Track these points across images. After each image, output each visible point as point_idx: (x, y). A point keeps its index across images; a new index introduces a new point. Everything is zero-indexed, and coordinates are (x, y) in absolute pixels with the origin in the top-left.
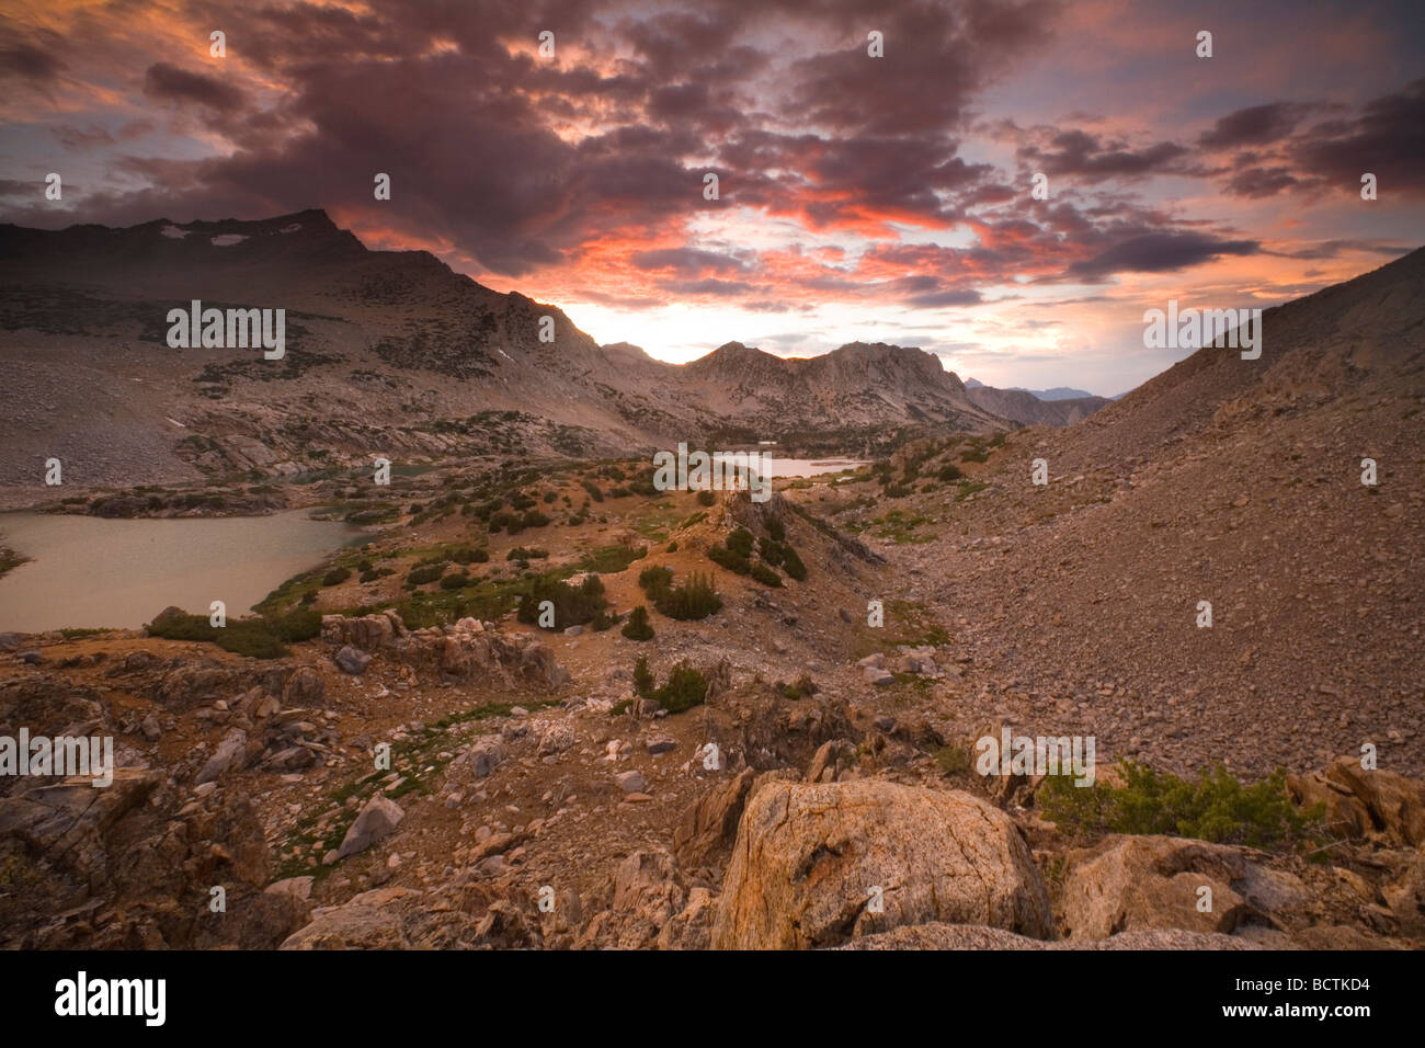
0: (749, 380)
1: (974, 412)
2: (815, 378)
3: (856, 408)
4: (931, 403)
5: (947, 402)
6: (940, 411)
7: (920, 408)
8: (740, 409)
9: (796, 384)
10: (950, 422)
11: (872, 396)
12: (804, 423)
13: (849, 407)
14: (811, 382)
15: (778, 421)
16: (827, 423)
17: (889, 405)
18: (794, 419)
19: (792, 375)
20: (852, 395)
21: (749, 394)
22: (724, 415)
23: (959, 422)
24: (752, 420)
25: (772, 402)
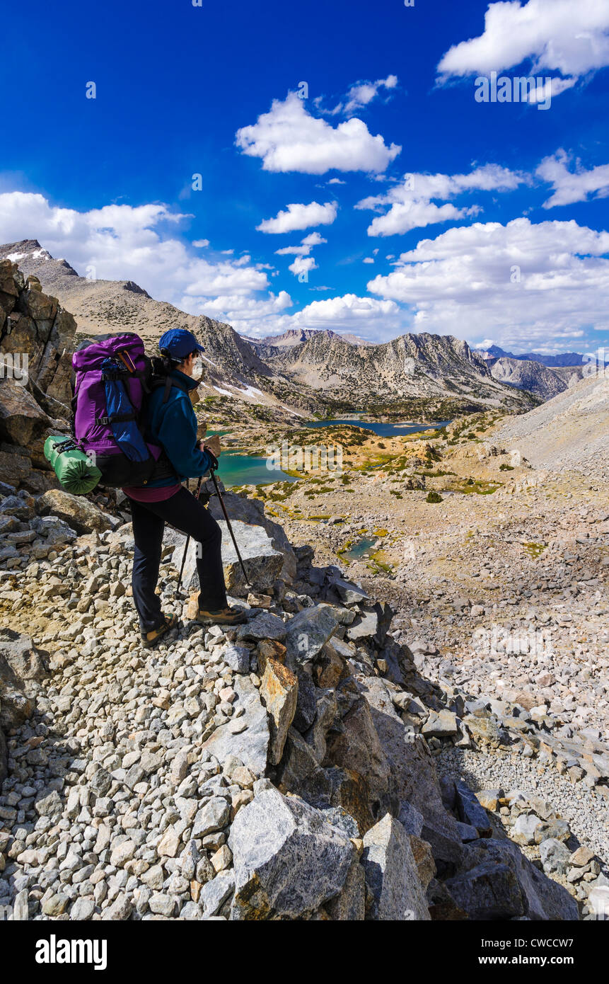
0: (333, 362)
1: (492, 383)
2: (379, 361)
3: (408, 383)
4: (462, 378)
5: (473, 377)
6: (467, 384)
7: (453, 381)
8: (328, 383)
9: (366, 365)
10: (475, 391)
11: (420, 374)
12: (374, 394)
13: (404, 383)
14: (376, 364)
15: (355, 392)
16: (389, 394)
17: (431, 380)
18: (366, 391)
19: (363, 359)
20: (406, 374)
21: (334, 373)
22: (318, 388)
23: (480, 392)
24: (337, 393)
25: (350, 379)
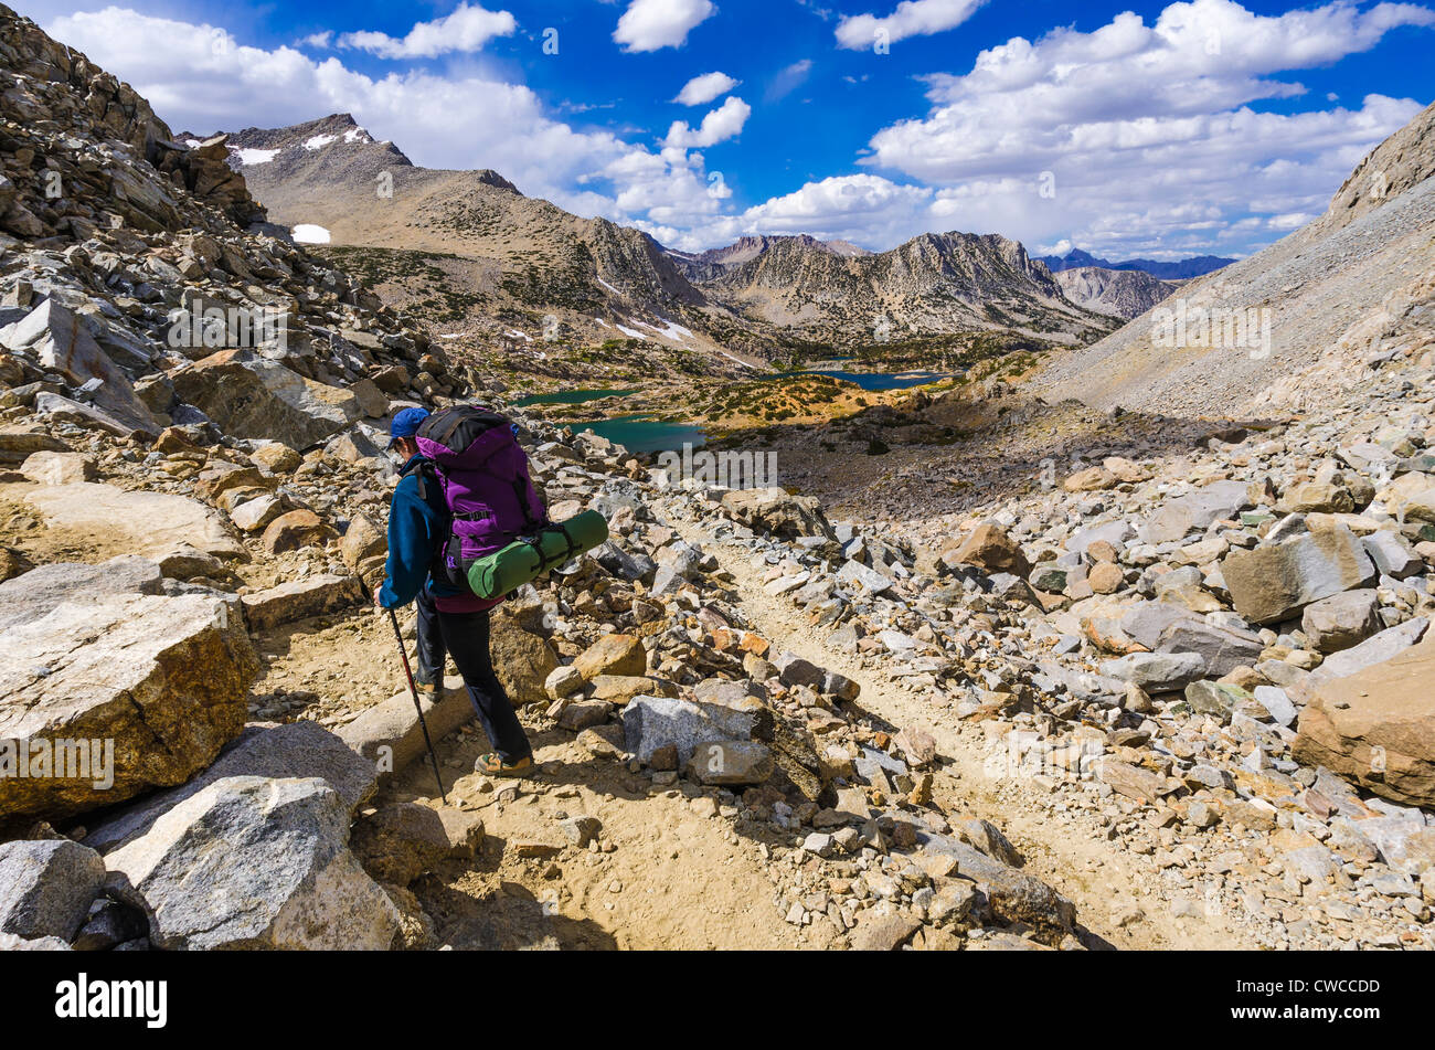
0: (807, 284)
1: (1064, 308)
2: (879, 279)
3: (927, 313)
4: (1014, 302)
5: (1032, 300)
6: (1022, 310)
7: (999, 307)
8: (800, 317)
9: (859, 286)
10: (1035, 322)
11: (945, 297)
12: (871, 332)
13: (919, 312)
14: (875, 284)
15: (842, 329)
17: (963, 306)
18: (859, 327)
19: (854, 277)
20: (922, 298)
21: (808, 300)
22: (783, 325)
23: (1044, 322)
24: (813, 331)
25: (835, 309)
